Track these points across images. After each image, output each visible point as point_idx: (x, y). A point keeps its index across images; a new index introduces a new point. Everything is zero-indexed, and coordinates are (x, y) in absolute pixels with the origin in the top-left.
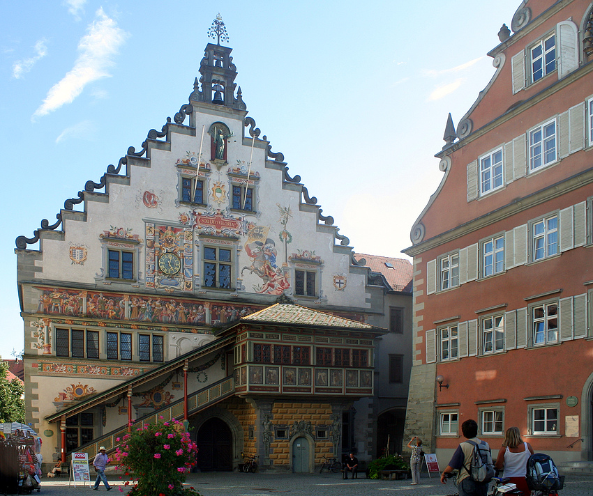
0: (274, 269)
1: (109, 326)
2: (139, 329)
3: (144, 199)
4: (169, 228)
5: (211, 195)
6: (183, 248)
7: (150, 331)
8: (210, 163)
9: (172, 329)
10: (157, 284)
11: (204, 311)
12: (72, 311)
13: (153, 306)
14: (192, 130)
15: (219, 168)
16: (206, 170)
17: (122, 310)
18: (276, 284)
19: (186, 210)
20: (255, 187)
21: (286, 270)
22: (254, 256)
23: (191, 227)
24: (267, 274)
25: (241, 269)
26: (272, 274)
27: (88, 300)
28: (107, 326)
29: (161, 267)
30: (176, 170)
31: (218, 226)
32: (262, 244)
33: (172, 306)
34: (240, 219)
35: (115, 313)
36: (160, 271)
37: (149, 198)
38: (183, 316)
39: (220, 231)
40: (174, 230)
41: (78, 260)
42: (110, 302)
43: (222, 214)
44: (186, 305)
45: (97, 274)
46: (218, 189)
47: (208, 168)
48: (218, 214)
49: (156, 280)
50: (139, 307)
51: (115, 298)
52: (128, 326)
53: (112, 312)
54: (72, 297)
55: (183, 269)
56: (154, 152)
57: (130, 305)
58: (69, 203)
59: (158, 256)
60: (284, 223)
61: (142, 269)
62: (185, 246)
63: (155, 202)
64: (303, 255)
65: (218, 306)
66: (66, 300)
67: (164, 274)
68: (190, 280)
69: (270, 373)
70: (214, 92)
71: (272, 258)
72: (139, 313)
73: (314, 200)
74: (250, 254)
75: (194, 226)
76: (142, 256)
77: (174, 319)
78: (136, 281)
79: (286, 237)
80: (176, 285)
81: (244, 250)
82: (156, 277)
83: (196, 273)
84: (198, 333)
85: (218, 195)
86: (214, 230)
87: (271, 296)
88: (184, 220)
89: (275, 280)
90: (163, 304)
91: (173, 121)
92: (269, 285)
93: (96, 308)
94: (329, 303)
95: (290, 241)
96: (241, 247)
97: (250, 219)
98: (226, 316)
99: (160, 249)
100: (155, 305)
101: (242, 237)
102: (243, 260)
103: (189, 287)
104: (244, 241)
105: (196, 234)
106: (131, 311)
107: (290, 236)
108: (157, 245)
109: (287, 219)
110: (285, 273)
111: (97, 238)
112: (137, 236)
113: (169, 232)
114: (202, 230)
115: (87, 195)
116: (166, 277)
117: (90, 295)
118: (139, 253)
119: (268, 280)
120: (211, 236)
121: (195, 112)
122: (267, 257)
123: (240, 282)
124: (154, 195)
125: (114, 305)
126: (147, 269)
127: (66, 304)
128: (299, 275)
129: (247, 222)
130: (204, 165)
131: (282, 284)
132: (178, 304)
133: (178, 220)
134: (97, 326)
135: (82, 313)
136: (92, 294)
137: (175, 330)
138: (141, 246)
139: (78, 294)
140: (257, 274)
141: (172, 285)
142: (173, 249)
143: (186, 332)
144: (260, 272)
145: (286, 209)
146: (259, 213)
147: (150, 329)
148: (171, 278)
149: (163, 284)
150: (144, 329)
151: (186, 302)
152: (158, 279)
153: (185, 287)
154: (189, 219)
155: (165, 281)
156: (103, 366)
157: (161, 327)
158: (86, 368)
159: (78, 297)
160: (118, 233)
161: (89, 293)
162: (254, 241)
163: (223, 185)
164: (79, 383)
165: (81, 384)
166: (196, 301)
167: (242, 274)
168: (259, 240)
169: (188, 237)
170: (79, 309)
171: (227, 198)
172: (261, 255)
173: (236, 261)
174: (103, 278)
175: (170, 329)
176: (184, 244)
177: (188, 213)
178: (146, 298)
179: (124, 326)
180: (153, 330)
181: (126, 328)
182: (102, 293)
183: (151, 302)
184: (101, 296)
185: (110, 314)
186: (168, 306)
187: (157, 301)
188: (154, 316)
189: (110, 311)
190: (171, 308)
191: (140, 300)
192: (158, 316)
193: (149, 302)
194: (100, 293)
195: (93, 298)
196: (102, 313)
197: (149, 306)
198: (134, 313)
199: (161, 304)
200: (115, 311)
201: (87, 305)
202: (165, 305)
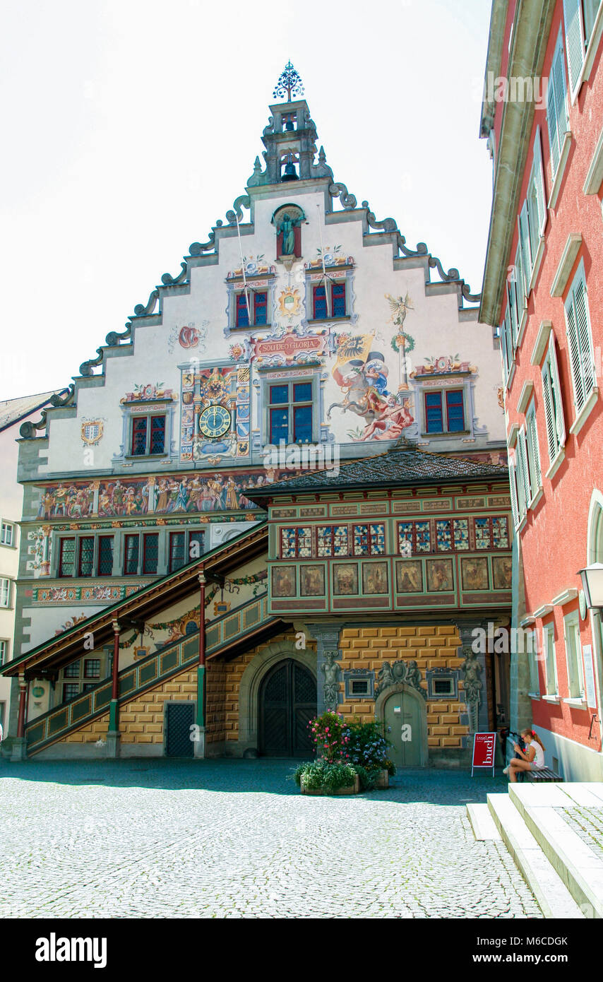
0: (383, 398)
1: (127, 526)
2: (168, 524)
3: (181, 338)
4: (215, 370)
5: (277, 310)
6: (234, 394)
7: (183, 526)
8: (275, 264)
9: (216, 519)
10: (196, 454)
12: (79, 511)
13: (189, 487)
14: (249, 229)
15: (289, 267)
16: (270, 275)
17: (145, 501)
18: (389, 422)
19: (240, 339)
20: (349, 279)
21: (405, 396)
22: (350, 384)
23: (247, 361)
24: (372, 409)
25: (326, 409)
26: (381, 406)
27: (100, 493)
28: (123, 526)
29: (204, 429)
30: (225, 288)
31: (289, 352)
32: (361, 363)
33: (216, 484)
34: (323, 333)
35: (135, 505)
36: (201, 434)
37: (187, 336)
38: (234, 496)
39: (292, 357)
40: (223, 372)
41: (91, 440)
42: (130, 492)
43: (294, 331)
44: (238, 479)
45: (115, 455)
46: (289, 295)
47: (273, 271)
48: (288, 334)
49: (195, 449)
50: (169, 492)
51: (136, 484)
52: (152, 522)
53: (131, 505)
54: (80, 492)
55: (235, 425)
56: (196, 272)
58: (86, 367)
59: (198, 413)
60: (399, 322)
61: (176, 437)
62: (239, 392)
63: (196, 339)
64: (436, 366)
65: (289, 474)
66: (73, 497)
67: (207, 437)
68: (244, 440)
69: (308, 577)
70: (283, 168)
71: (381, 381)
72: (168, 500)
73: (454, 272)
74: (341, 383)
75: (252, 359)
76: (177, 417)
77: (219, 504)
78: (166, 455)
79: (404, 343)
80: (225, 451)
81: (331, 378)
82: (196, 445)
83: (255, 427)
84: (256, 519)
85: (289, 306)
86: (283, 358)
87: (380, 442)
88: (237, 356)
89: (386, 416)
90: (203, 482)
91: (226, 223)
92: (376, 425)
93: (110, 502)
94: (491, 438)
95: (411, 348)
96: (326, 375)
97: (340, 328)
99: (202, 403)
100: (192, 485)
101: (327, 359)
102: (330, 394)
103: (243, 450)
104: (331, 364)
105: (254, 371)
106: (158, 501)
107: (411, 341)
108: (198, 398)
109: (404, 314)
110: (405, 400)
111: (118, 403)
112: (169, 392)
113: (215, 377)
114: (264, 363)
115: (106, 353)
116: (210, 441)
117: (104, 485)
118: (173, 414)
119: (374, 417)
120: (278, 368)
121: (254, 201)
122: (370, 381)
123: (325, 429)
124: (194, 330)
125: (135, 494)
126: (183, 435)
127: (73, 502)
128: (431, 399)
129: (335, 335)
130: (266, 270)
131: (400, 419)
132: (225, 479)
133: (228, 356)
134: (111, 527)
135: (92, 512)
136: (106, 483)
137: (220, 519)
138: (176, 403)
139: (88, 486)
140: (355, 411)
141: (218, 452)
142: (220, 399)
143: (237, 521)
144: (359, 407)
145: (401, 299)
146: (356, 316)
147: (184, 524)
148: (217, 441)
149: (205, 453)
150: (175, 524)
151: (238, 473)
152: (198, 447)
153: (238, 451)
154: (244, 351)
155: (208, 448)
156: (115, 587)
157: (199, 517)
158: (93, 591)
159: (88, 491)
160: (144, 392)
161: (103, 483)
162: (348, 361)
163: (296, 291)
164: (83, 614)
165: (85, 615)
166: (254, 470)
167: (328, 415)
168: (357, 358)
169: (242, 377)
170: (88, 507)
171: (303, 307)
172: (361, 380)
173: (319, 397)
174: (123, 458)
175: (213, 519)
176: (237, 389)
177: (243, 342)
178: (178, 478)
179: (147, 522)
180: (187, 523)
181: (150, 525)
182: (120, 480)
183: (186, 482)
184: (118, 484)
185: (129, 507)
186: (211, 485)
187: (194, 479)
188: (188, 503)
189: (129, 503)
190: (215, 487)
191: (171, 481)
192: (195, 502)
193: (184, 483)
194: (116, 480)
195: (107, 489)
196: (118, 509)
197: (184, 489)
198: (161, 502)
199: (201, 484)
200: (135, 502)
201: (99, 498)
202: (206, 484)
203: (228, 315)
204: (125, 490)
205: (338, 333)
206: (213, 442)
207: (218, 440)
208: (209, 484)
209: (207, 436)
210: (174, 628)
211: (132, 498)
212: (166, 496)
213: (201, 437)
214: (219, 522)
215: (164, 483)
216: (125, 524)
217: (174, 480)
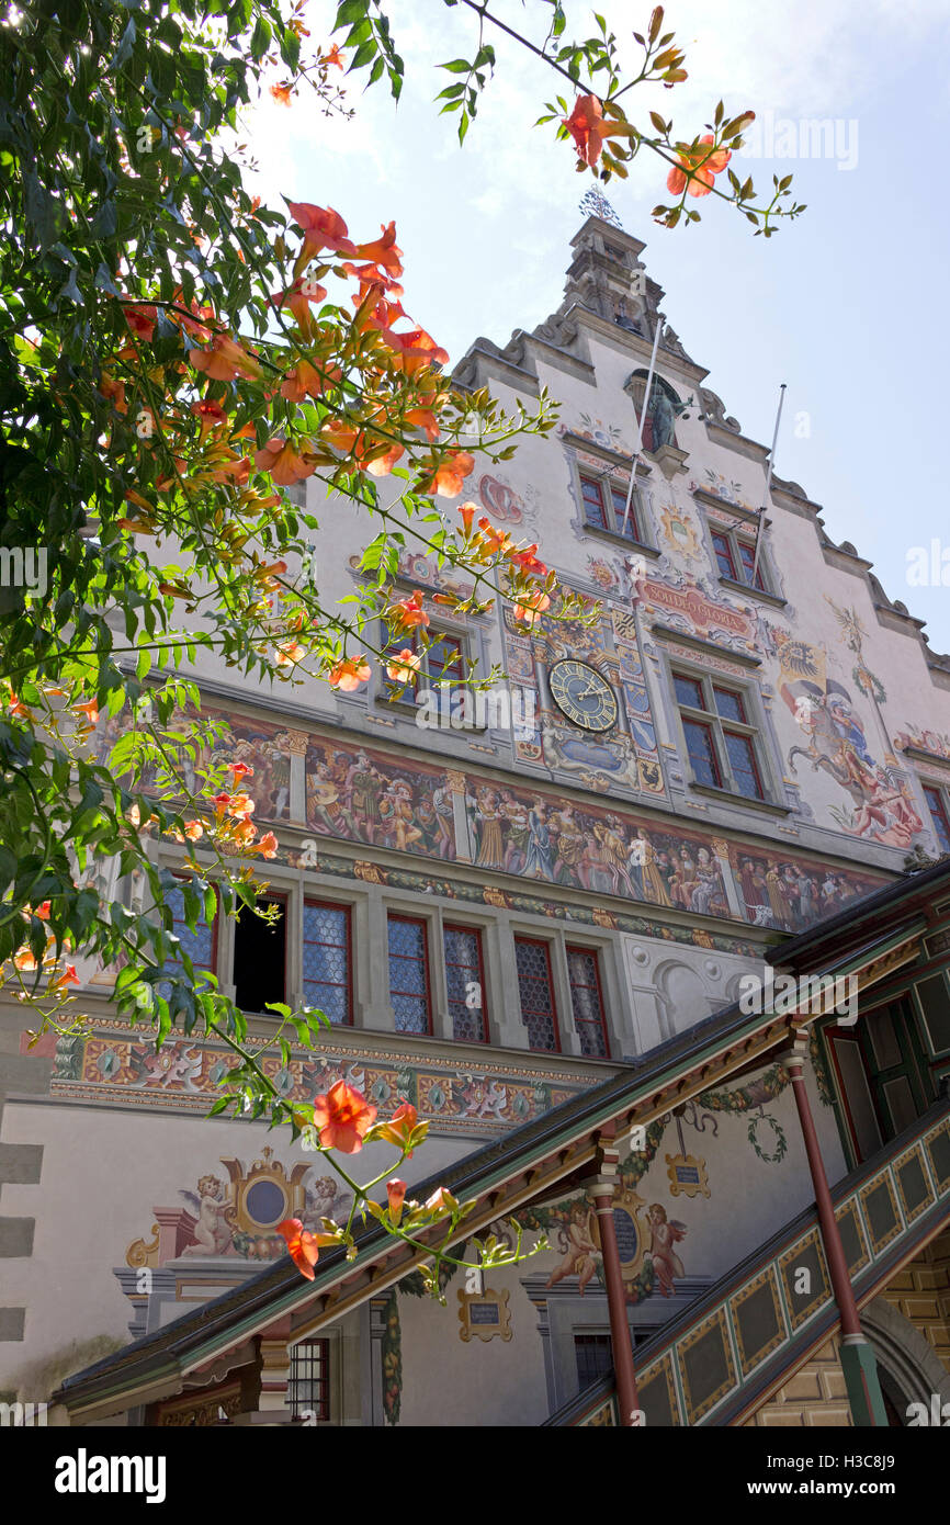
2: (513, 907)
3: (481, 495)
5: (662, 534)
6: (612, 655)
7: (555, 923)
8: (644, 455)
9: (630, 923)
10: (551, 753)
11: (717, 869)
13: (553, 827)
14: (586, 373)
15: (668, 475)
16: (639, 469)
17: (444, 826)
18: (888, 815)
19: (606, 553)
20: (760, 542)
22: (810, 719)
23: (626, 601)
24: (855, 778)
25: (786, 755)
27: (310, 768)
28: (390, 883)
29: (562, 702)
30: (562, 449)
31: (699, 618)
33: (613, 838)
34: (747, 612)
35: (417, 833)
36: (557, 711)
37: (496, 495)
38: (657, 877)
39: (706, 631)
42: (399, 792)
43: (700, 587)
46: (677, 520)
47: (644, 465)
48: (689, 585)
49: (547, 741)
50: (505, 825)
51: (416, 775)
52: (471, 892)
53: (407, 830)
54: (244, 747)
55: (627, 721)
56: (498, 389)
57: (472, 811)
59: (545, 665)
60: (855, 647)
62: (622, 651)
63: (516, 511)
64: (925, 743)
65: (756, 859)
67: (571, 723)
68: (651, 759)
71: (856, 734)
72: (505, 845)
73: (901, 607)
75: (635, 601)
76: (495, 654)
78: (481, 732)
79: (871, 686)
80: (614, 767)
81: (778, 696)
82: (547, 731)
83: (665, 740)
84: (716, 947)
85: (680, 538)
86: (691, 628)
88: (604, 581)
89: (881, 802)
90: (585, 822)
92: (870, 813)
93: (342, 802)
95: (884, 697)
96: (770, 689)
97: (773, 617)
98: (784, 896)
99: (548, 644)
100: (558, 822)
101: (765, 661)
102: (784, 726)
103: (653, 779)
104: (773, 672)
105: (643, 626)
106: (479, 835)
107: (879, 686)
109: (858, 638)
111: (343, 563)
114: (658, 619)
116: (580, 735)
117: (321, 752)
118: (485, 641)
120: (684, 639)
121: (584, 337)
122: (842, 731)
123: (792, 790)
124: (511, 493)
125: (415, 802)
128: (932, 796)
129: (767, 625)
130: (629, 455)
131: (903, 817)
132: (631, 834)
133: (587, 575)
134: (350, 875)
135: (286, 814)
136: (325, 745)
137: (639, 926)
138: (490, 622)
139: (272, 738)
140: (831, 772)
141: (600, 766)
142: (587, 654)
143: (678, 939)
144: (837, 770)
145: (847, 612)
146: (790, 609)
147: (554, 916)
148: (594, 740)
149: (571, 757)
150: (532, 911)
151: (658, 828)
152: (553, 737)
153: (642, 780)
154: (617, 580)
155: (573, 748)
156: (383, 1067)
157: (591, 909)
158: (305, 1072)
159: (273, 750)
160: (410, 564)
161: (316, 742)
162: (798, 679)
163: (687, 519)
164: (268, 1151)
165: (275, 1157)
166: (686, 830)
167: (791, 764)
168: (810, 679)
169: (622, 628)
170: (274, 796)
171: (704, 552)
172: (826, 722)
173: (766, 724)
174: (369, 699)
175: (623, 921)
176: (617, 646)
177: (612, 563)
178: (524, 795)
179: (457, 889)
180: (563, 917)
181: (467, 898)
182: (368, 751)
183: (544, 811)
184: (363, 761)
185: (401, 833)
186: (603, 837)
187: (562, 809)
188: (559, 863)
189: (401, 822)
190: (611, 843)
191: (505, 796)
192: (572, 866)
193: (537, 809)
194: (358, 748)
195: (331, 762)
196: (369, 828)
197: (540, 825)
198: (488, 843)
199: (578, 824)
200: (417, 824)
201: (307, 785)
202: (591, 830)
203: (574, 499)
204: (385, 785)
205: (771, 622)
206: (585, 738)
207: (594, 736)
208: (597, 833)
209: (570, 720)
210: (573, 1227)
211: (407, 811)
212: (498, 832)
213: (557, 717)
214: (636, 931)
215: (490, 797)
216: (395, 876)
217: (514, 798)
